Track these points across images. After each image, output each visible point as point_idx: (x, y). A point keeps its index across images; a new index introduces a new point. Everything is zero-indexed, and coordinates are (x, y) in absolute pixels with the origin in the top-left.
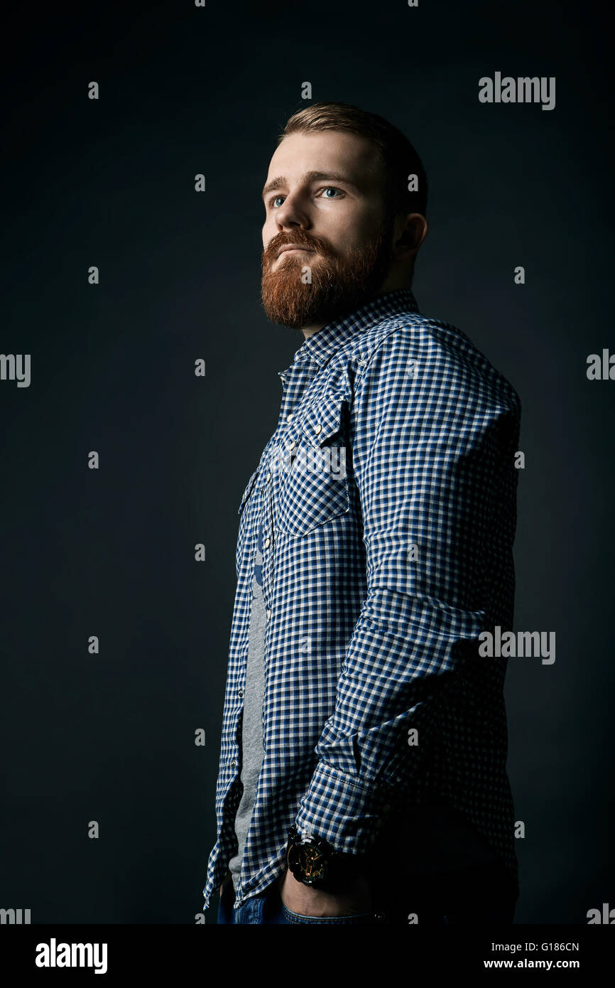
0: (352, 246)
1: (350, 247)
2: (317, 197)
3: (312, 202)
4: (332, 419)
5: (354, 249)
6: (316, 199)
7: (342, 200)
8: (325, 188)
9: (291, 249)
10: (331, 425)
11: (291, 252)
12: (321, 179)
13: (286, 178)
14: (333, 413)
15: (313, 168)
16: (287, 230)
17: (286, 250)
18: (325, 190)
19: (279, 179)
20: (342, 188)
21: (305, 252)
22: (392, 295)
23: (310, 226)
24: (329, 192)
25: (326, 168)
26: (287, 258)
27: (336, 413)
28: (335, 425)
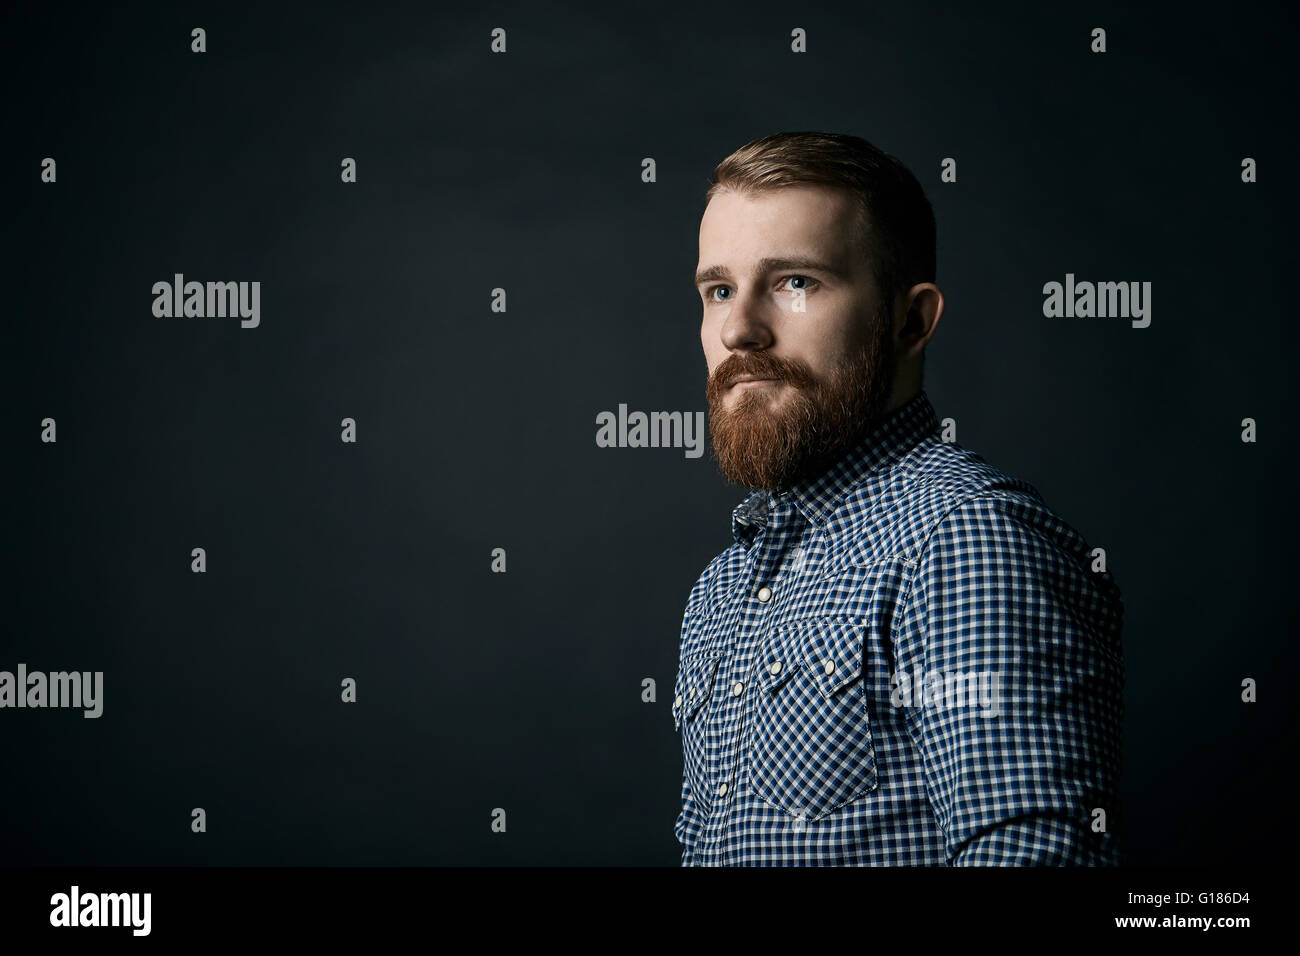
0: (839, 363)
1: (836, 365)
2: (778, 290)
3: (771, 299)
4: (850, 655)
5: (843, 367)
6: (776, 294)
7: (817, 294)
8: (788, 278)
9: (750, 381)
10: (848, 664)
11: (752, 384)
12: (781, 269)
13: (728, 266)
14: (851, 646)
15: (770, 253)
16: (742, 354)
17: (742, 382)
18: (787, 281)
19: (718, 268)
20: (816, 277)
21: (772, 383)
22: (902, 415)
23: (773, 341)
24: (796, 282)
25: (788, 252)
26: (746, 394)
27: (856, 647)
28: (855, 664)
